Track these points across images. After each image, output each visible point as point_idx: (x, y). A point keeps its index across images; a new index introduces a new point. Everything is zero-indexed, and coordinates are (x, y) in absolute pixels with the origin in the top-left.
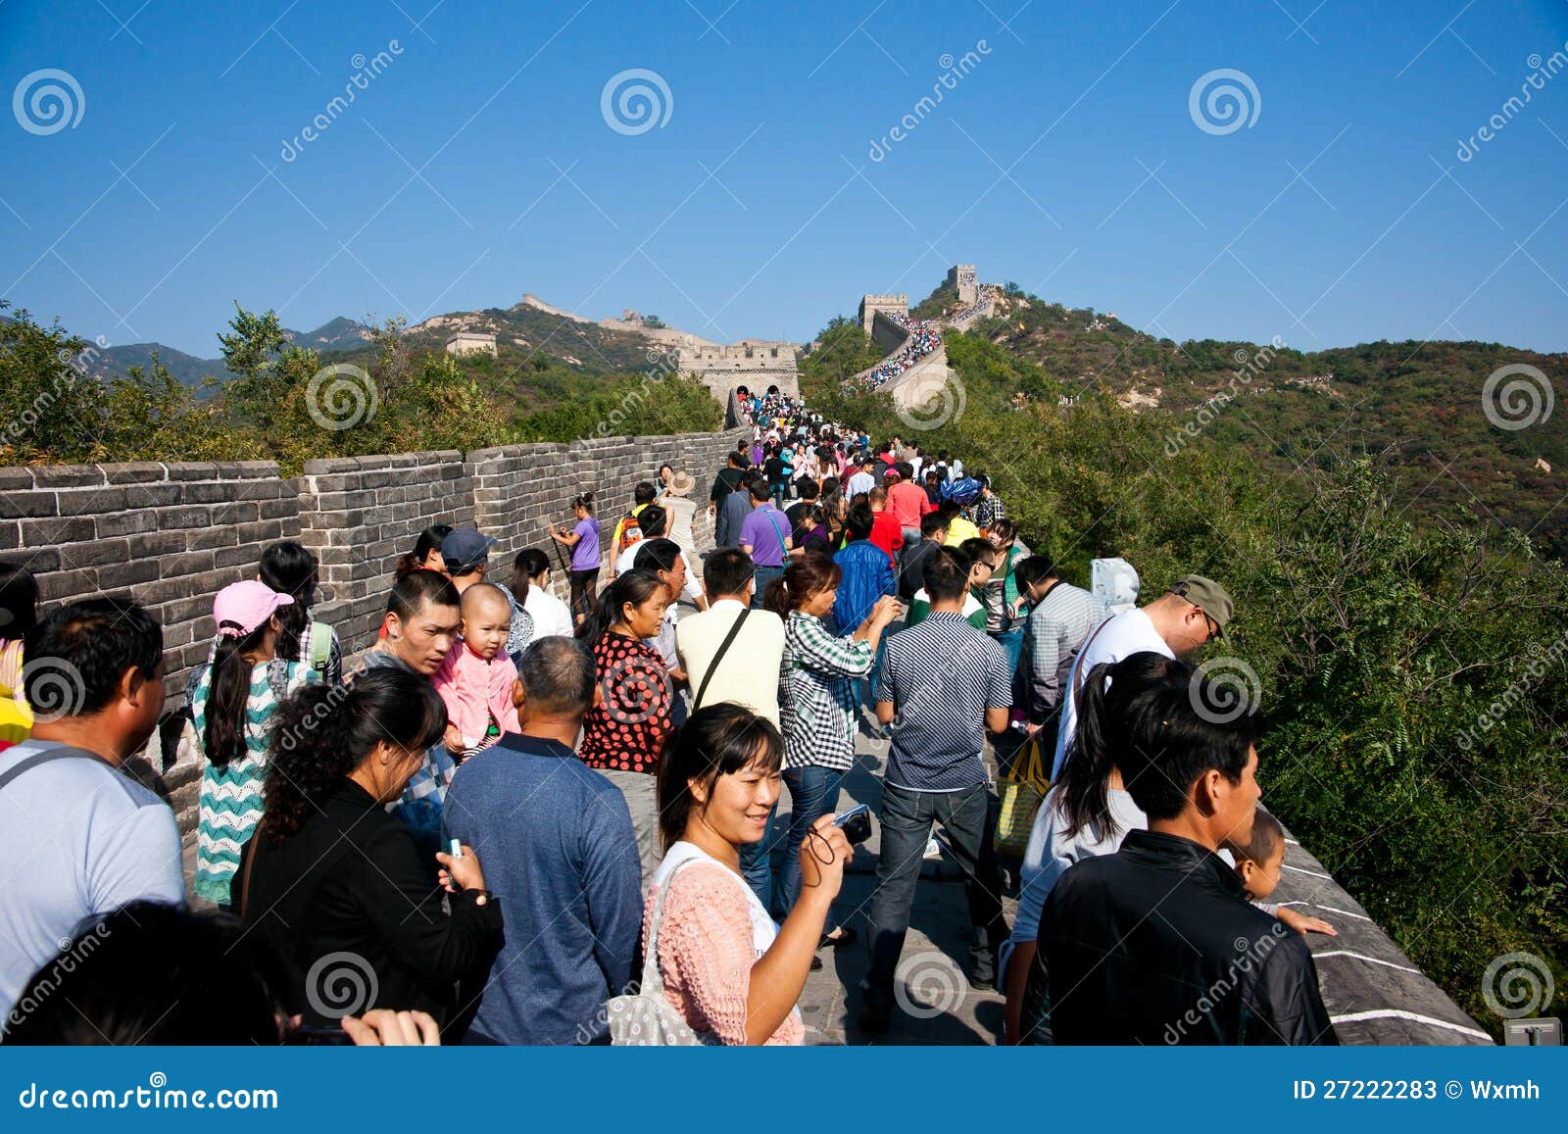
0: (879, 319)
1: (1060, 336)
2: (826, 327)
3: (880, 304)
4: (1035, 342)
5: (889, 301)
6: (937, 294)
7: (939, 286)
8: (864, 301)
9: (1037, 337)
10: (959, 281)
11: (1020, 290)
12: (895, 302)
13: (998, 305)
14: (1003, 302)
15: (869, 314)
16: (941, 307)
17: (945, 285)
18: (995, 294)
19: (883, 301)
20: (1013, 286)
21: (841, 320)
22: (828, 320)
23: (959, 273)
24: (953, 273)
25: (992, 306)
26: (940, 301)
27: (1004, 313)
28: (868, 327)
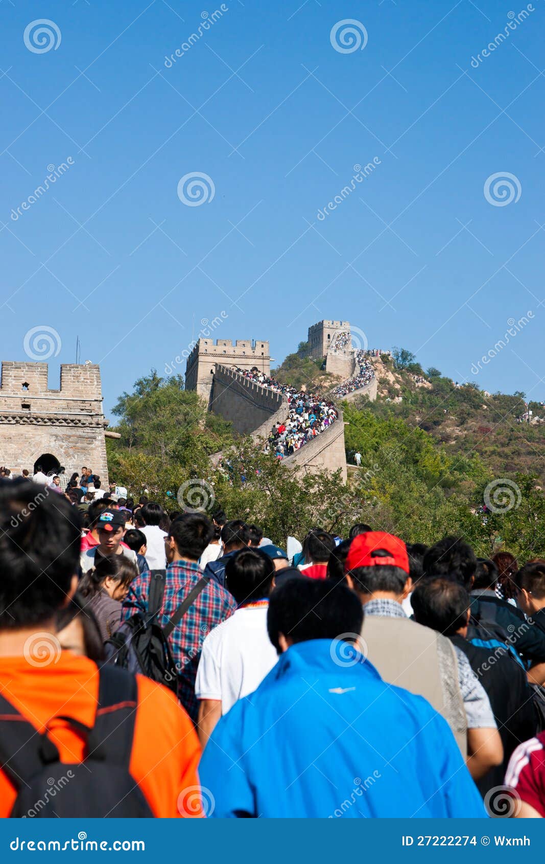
0: (221, 378)
1: (484, 430)
2: (132, 391)
3: (224, 355)
4: (446, 438)
5: (239, 351)
6: (291, 362)
7: (295, 350)
8: (196, 350)
9: (448, 430)
10: (325, 344)
11: (415, 361)
12: (249, 352)
13: (383, 382)
14: (391, 378)
15: (205, 371)
16: (299, 382)
17: (304, 349)
18: (380, 366)
19: (230, 350)
20: (405, 355)
21: (155, 381)
22: (136, 380)
23: (326, 332)
24: (316, 332)
25: (375, 383)
26: (296, 373)
27: (393, 393)
28: (203, 391)
